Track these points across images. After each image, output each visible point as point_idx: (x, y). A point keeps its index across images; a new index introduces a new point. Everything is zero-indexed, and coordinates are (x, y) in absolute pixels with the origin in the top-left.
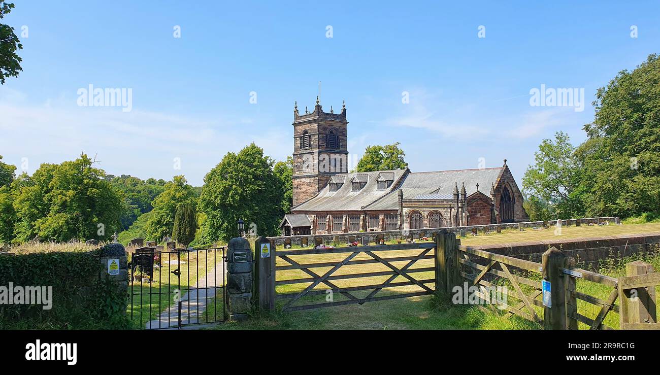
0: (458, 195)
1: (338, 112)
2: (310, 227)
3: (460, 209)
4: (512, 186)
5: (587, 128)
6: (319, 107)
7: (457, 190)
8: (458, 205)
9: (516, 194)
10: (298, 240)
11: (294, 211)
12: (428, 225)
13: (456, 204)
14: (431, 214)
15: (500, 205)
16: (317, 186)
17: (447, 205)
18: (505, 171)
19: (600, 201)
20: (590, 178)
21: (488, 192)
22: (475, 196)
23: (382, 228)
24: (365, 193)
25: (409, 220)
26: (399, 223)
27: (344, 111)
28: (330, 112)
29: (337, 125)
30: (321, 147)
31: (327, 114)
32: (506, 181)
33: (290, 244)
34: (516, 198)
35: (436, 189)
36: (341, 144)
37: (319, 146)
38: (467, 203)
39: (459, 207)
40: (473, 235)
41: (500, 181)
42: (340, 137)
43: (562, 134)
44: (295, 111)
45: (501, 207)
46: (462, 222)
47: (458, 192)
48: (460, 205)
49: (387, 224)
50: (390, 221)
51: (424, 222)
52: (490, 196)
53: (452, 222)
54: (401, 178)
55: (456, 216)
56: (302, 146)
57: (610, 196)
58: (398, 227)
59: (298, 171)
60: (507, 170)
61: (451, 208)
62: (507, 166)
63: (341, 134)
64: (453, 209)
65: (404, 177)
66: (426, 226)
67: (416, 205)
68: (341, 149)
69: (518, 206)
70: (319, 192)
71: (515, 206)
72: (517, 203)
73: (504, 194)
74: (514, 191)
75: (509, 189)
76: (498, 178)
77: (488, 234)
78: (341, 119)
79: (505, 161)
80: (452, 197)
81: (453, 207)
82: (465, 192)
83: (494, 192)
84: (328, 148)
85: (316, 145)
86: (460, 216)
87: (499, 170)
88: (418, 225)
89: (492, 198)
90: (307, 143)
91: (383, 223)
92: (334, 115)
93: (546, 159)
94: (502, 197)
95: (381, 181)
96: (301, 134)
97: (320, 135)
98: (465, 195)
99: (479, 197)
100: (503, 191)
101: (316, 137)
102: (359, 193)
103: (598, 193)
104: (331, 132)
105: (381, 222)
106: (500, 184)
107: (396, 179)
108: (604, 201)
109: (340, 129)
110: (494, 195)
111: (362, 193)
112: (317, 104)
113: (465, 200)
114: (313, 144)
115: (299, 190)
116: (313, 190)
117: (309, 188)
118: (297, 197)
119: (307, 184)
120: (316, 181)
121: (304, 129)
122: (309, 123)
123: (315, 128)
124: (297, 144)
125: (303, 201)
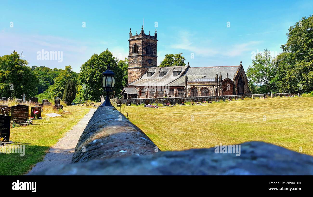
0: (218, 79)
1: (153, 35)
2: (137, 94)
3: (218, 87)
4: (244, 76)
5: (283, 47)
6: (143, 31)
7: (217, 76)
8: (217, 84)
9: (245, 80)
10: (135, 101)
11: (129, 86)
12: (200, 95)
13: (216, 84)
14: (202, 89)
15: (238, 85)
16: (141, 73)
17: (211, 84)
18: (241, 67)
19: (287, 84)
20: (282, 73)
21: (232, 78)
22: (226, 80)
23: (176, 96)
24: (166, 78)
25: (190, 92)
26: (185, 93)
27: (156, 34)
28: (149, 35)
29: (152, 42)
30: (143, 53)
31: (147, 36)
32: (241, 73)
33: (130, 103)
34: (245, 82)
35: (204, 76)
36: (154, 52)
37: (142, 52)
38: (222, 84)
39: (218, 86)
40: (229, 100)
41: (238, 73)
42: (153, 48)
43: (267, 50)
44: (130, 33)
45: (238, 86)
46: (219, 93)
47: (218, 78)
48: (218, 84)
49: (178, 94)
50: (180, 92)
51: (199, 93)
52: (233, 80)
53: (214, 93)
54: (186, 70)
55: (216, 90)
56: (134, 52)
57: (294, 82)
58: (184, 95)
59: (131, 65)
60: (241, 68)
61: (213, 86)
62: (242, 65)
63: (154, 47)
64: (214, 87)
65: (187, 69)
66: (199, 95)
67: (195, 84)
68: (154, 54)
69: (246, 86)
70: (142, 76)
71: (245, 86)
72: (245, 84)
73: (240, 80)
74: (244, 78)
75: (242, 77)
76: (237, 71)
77: (237, 100)
78: (154, 38)
79: (241, 62)
80: (214, 80)
81: (215, 86)
82: (221, 78)
83: (235, 78)
84: (147, 54)
85: (141, 52)
86: (218, 90)
87: (238, 67)
88: (195, 94)
89: (234, 81)
90: (136, 50)
91: (176, 93)
92: (151, 36)
93: (258, 63)
94: (238, 81)
95: (175, 72)
96: (133, 46)
97: (143, 47)
98: (222, 79)
99: (228, 80)
100: (239, 78)
101: (141, 47)
102: (163, 77)
103: (287, 81)
104: (149, 45)
105: (175, 93)
106: (238, 74)
107: (183, 70)
108: (289, 85)
109: (154, 44)
110: (235, 80)
111: (165, 77)
112: (142, 30)
113: (221, 82)
114: (139, 51)
115: (131, 75)
116: (139, 75)
117: (137, 74)
118: (130, 79)
119: (136, 72)
120: (140, 71)
121: (134, 43)
122: (137, 40)
123: (141, 42)
124: (131, 51)
125: (133, 81)
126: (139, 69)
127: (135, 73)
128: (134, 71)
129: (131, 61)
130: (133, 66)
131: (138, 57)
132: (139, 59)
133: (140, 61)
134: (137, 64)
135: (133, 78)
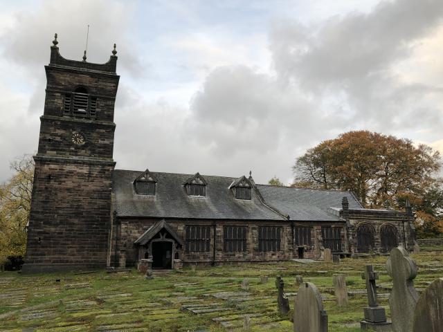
17: (399, 218)
44: (52, 48)
61: (403, 222)
64: (406, 223)
96: (67, 90)
115: (54, 184)
116: (99, 188)
117: (87, 184)
118: (47, 198)
119: (81, 175)
120: (107, 173)
121: (78, 84)
122: (92, 75)
123: (109, 88)
124: (54, 102)
125: (65, 205)
126: (98, 168)
127: (75, 179)
128: (71, 172)
129: (56, 135)
130: (68, 154)
131: (97, 130)
132: (102, 136)
133: (106, 142)
134: (90, 150)
135: (66, 194)
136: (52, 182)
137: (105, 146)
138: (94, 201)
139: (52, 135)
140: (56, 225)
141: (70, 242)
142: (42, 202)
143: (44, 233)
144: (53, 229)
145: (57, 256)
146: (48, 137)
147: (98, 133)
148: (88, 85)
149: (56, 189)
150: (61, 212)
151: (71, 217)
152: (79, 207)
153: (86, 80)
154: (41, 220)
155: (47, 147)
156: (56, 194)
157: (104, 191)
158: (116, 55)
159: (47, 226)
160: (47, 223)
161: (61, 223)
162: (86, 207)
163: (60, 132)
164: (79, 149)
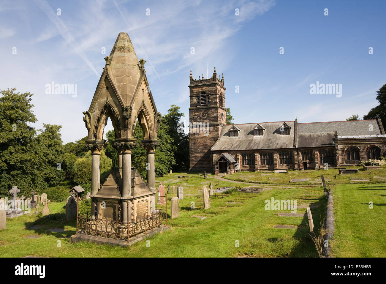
14: (367, 148)
16: (217, 133)
26: (338, 156)
29: (222, 90)
59: (194, 122)
70: (219, 137)
84: (220, 105)
85: (215, 102)
90: (204, 100)
96: (198, 94)
97: (217, 95)
102: (262, 137)
105: (316, 156)
114: (212, 101)
116: (213, 136)
118: (195, 142)
120: (216, 129)
121: (201, 91)
122: (207, 85)
123: (213, 89)
124: (193, 101)
125: (201, 145)
126: (213, 127)
129: (195, 115)
131: (210, 110)
132: (213, 113)
133: (215, 115)
134: (208, 119)
135: (201, 140)
136: (196, 135)
137: (214, 117)
138: (212, 142)
139: (194, 115)
140: (199, 153)
141: (204, 160)
142: (193, 144)
143: (195, 156)
144: (198, 155)
145: (200, 165)
146: (193, 117)
147: (211, 111)
148: (205, 90)
149: (197, 138)
150: (200, 148)
151: (204, 150)
152: (206, 145)
153: (204, 89)
154: (194, 151)
155: (192, 121)
156: (198, 140)
157: (215, 137)
158: (216, 72)
159: (196, 153)
160: (196, 152)
161: (201, 152)
162: (209, 145)
163: (196, 114)
164: (204, 120)
